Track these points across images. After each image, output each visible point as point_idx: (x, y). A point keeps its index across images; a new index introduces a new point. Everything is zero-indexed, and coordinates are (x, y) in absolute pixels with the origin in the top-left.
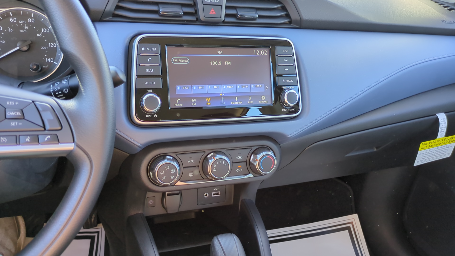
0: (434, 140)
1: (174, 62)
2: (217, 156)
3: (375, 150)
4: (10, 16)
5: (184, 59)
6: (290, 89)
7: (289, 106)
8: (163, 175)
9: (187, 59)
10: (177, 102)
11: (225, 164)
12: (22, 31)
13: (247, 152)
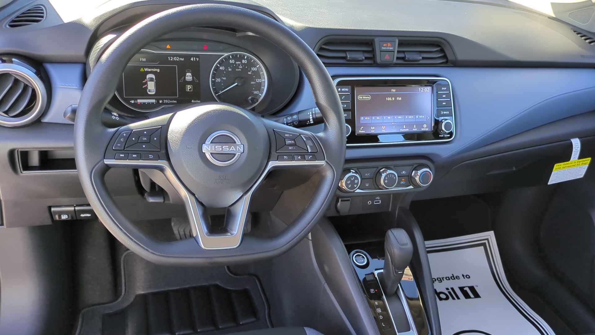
0: (567, 162)
1: (360, 99)
2: (388, 171)
3: (514, 169)
4: (230, 59)
5: (367, 96)
6: (447, 120)
7: (445, 133)
8: (349, 184)
9: (369, 96)
10: (361, 129)
11: (394, 177)
12: (238, 70)
13: (409, 168)
